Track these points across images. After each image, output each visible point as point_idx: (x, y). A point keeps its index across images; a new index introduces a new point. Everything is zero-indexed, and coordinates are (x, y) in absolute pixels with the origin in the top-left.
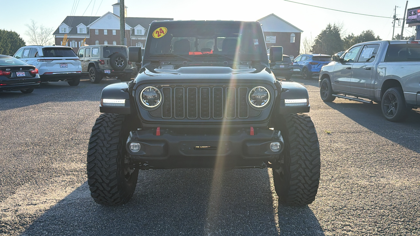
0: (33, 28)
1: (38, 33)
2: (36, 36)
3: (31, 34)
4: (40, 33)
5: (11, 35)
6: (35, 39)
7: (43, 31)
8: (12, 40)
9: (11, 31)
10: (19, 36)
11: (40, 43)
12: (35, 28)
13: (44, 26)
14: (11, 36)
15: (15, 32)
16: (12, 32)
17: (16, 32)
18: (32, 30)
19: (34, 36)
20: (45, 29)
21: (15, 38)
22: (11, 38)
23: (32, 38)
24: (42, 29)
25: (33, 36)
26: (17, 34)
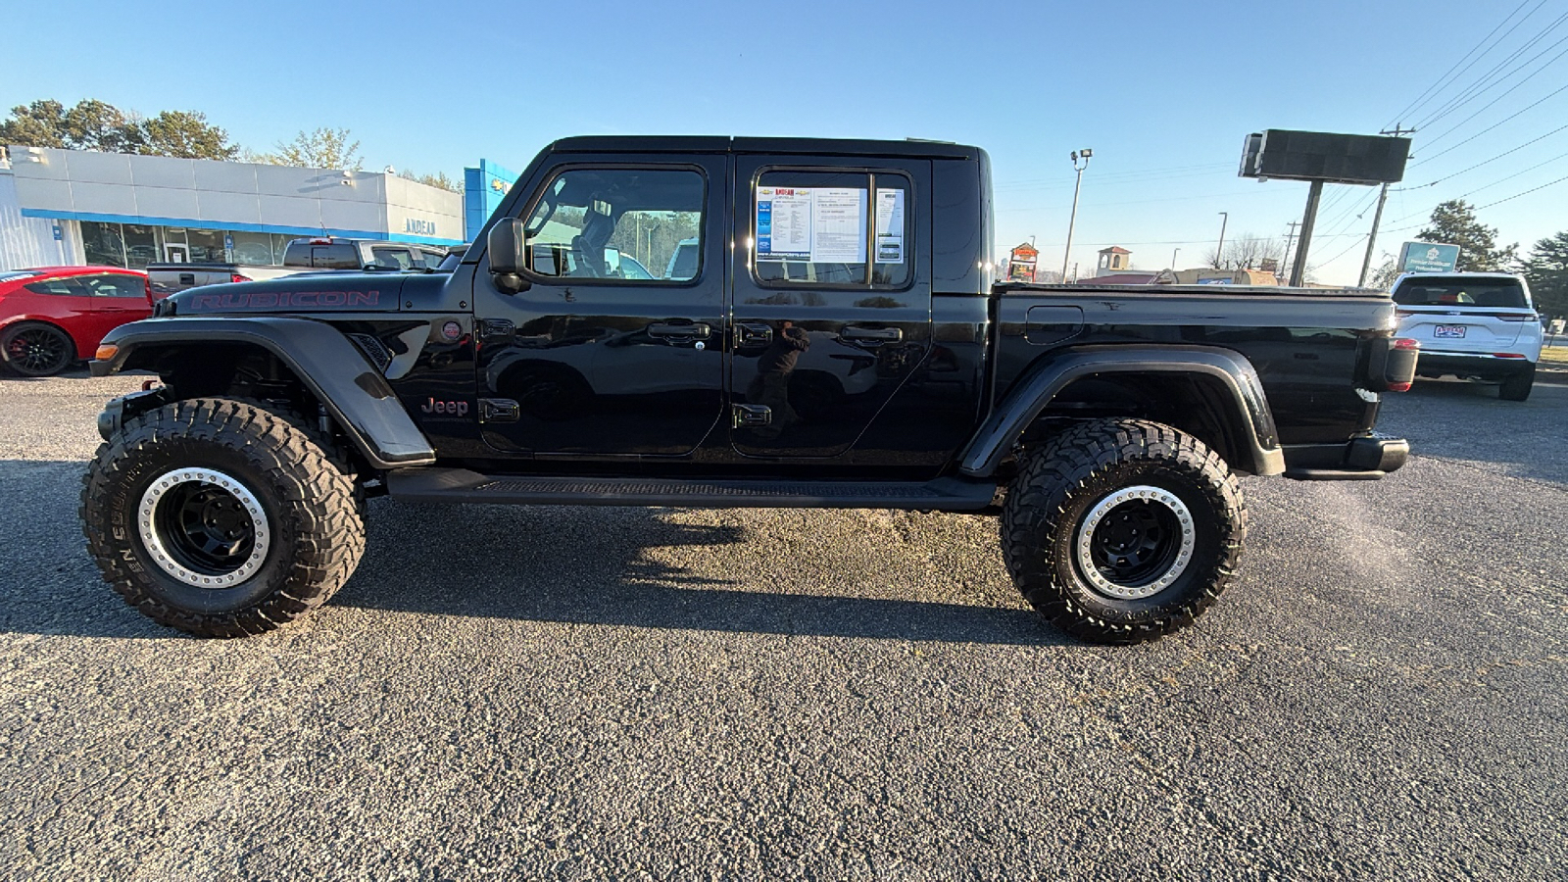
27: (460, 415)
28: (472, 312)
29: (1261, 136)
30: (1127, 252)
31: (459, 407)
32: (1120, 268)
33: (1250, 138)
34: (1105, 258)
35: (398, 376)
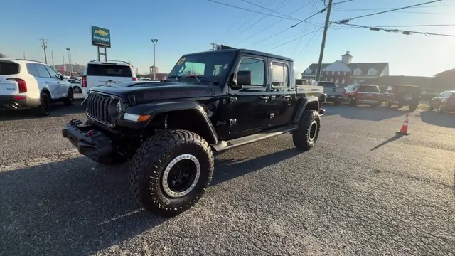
27: (224, 125)
31: (224, 123)
35: (210, 116)
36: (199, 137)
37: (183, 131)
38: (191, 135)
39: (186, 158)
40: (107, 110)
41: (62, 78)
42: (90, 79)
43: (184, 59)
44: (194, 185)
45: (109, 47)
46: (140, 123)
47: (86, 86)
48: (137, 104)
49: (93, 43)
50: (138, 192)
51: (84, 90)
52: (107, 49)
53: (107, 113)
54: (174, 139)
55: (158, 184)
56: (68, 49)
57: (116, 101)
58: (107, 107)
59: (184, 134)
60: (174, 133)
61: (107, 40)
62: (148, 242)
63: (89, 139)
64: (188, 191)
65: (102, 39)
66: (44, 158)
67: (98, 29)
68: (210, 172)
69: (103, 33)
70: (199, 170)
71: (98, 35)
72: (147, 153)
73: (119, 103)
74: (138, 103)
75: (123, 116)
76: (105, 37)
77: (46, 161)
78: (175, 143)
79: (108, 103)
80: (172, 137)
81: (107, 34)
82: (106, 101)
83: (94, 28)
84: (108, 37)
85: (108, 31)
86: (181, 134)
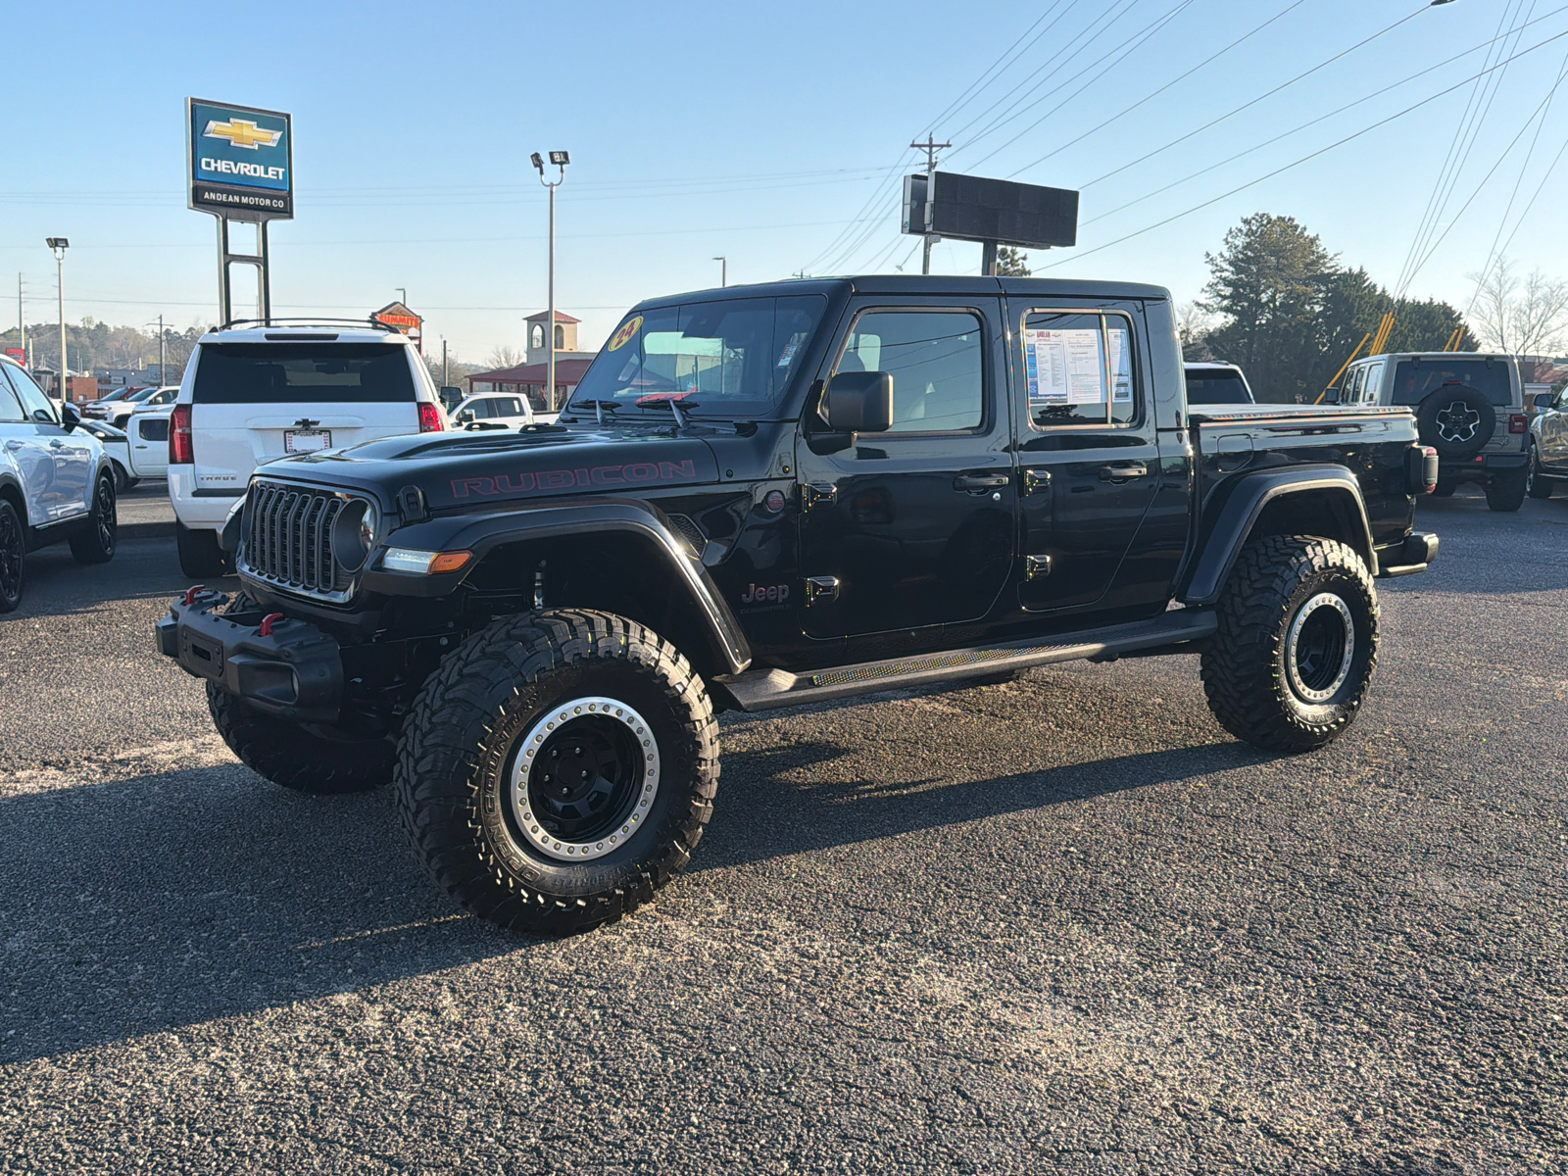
0: (1496, 287)
1: (1513, 306)
2: (1506, 318)
3: (1487, 312)
4: (1524, 303)
5: (1427, 318)
6: (1498, 328)
7: (1539, 294)
8: (1427, 335)
9: (1431, 303)
10: (1459, 317)
11: (1519, 344)
12: (1507, 287)
13: (1543, 277)
14: (1426, 322)
15: (1445, 304)
16: (1436, 303)
17: (1449, 305)
18: (1491, 293)
19: (1496, 318)
20: (1546, 289)
21: (1441, 325)
22: (1425, 330)
23: (1485, 323)
24: (1533, 287)
25: (1491, 318)
26: (1454, 312)
27: (780, 601)
28: (796, 477)
29: (926, 178)
30: (572, 321)
31: (780, 591)
32: (566, 349)
33: (910, 182)
34: (538, 331)
35: (716, 561)
36: (652, 637)
37: (589, 613)
38: (619, 628)
39: (599, 711)
40: (326, 544)
41: (70, 422)
42: (214, 422)
43: (638, 321)
44: (633, 823)
45: (287, 212)
46: (435, 577)
47: (188, 458)
48: (429, 518)
49: (199, 200)
50: (424, 818)
51: (179, 478)
52: (272, 225)
53: (326, 555)
54: (553, 638)
55: (496, 795)
56: (54, 243)
57: (357, 509)
58: (326, 532)
59: (590, 622)
60: (556, 616)
61: (274, 173)
62: (453, 991)
63: (267, 643)
64: (609, 844)
65: (246, 169)
66: (51, 772)
67: (225, 112)
68: (698, 779)
69: (249, 134)
70: (653, 764)
71: (224, 149)
72: (458, 683)
73: (367, 517)
74: (431, 512)
75: (381, 559)
76: (263, 156)
77: (59, 780)
78: (558, 649)
79: (328, 518)
80: (548, 631)
81: (272, 138)
82: (321, 514)
83: (201, 112)
84: (282, 155)
85: (278, 121)
86: (577, 621)
